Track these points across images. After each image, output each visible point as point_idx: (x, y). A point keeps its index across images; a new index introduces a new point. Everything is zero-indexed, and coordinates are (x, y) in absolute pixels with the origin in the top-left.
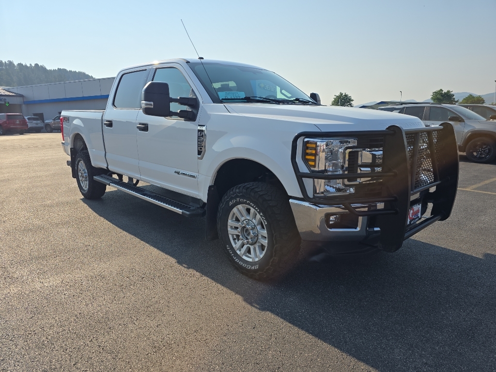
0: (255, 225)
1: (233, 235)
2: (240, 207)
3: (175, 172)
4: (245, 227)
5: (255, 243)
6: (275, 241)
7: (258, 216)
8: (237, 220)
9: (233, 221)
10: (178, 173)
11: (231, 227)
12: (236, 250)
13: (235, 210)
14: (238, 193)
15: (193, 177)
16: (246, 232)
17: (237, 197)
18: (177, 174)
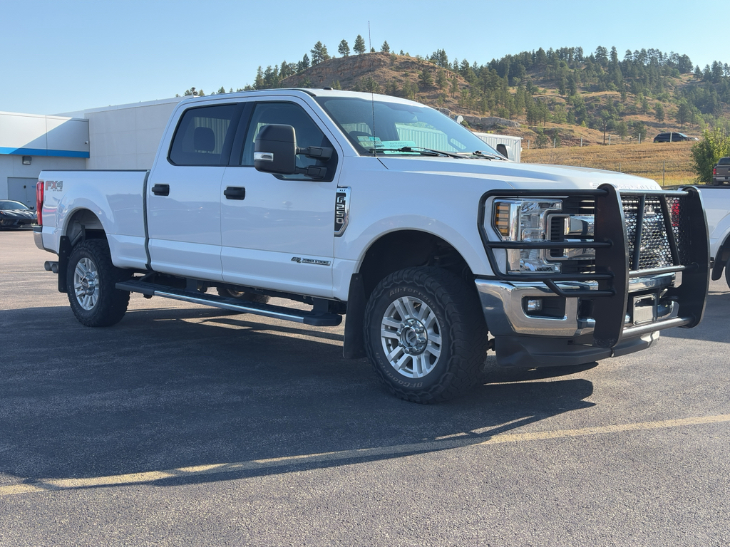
0: (424, 328)
1: (387, 339)
2: (406, 299)
3: (293, 259)
4: (409, 329)
5: (422, 352)
6: (452, 351)
7: (432, 315)
8: (398, 318)
9: (389, 319)
10: (298, 260)
11: (387, 327)
12: (389, 360)
13: (396, 303)
14: (405, 279)
15: (326, 263)
16: (409, 336)
17: (403, 284)
18: (295, 263)
